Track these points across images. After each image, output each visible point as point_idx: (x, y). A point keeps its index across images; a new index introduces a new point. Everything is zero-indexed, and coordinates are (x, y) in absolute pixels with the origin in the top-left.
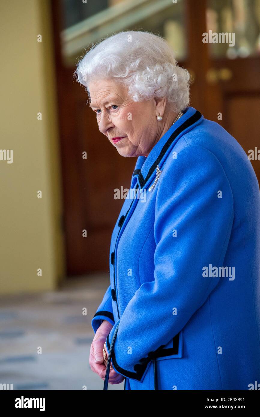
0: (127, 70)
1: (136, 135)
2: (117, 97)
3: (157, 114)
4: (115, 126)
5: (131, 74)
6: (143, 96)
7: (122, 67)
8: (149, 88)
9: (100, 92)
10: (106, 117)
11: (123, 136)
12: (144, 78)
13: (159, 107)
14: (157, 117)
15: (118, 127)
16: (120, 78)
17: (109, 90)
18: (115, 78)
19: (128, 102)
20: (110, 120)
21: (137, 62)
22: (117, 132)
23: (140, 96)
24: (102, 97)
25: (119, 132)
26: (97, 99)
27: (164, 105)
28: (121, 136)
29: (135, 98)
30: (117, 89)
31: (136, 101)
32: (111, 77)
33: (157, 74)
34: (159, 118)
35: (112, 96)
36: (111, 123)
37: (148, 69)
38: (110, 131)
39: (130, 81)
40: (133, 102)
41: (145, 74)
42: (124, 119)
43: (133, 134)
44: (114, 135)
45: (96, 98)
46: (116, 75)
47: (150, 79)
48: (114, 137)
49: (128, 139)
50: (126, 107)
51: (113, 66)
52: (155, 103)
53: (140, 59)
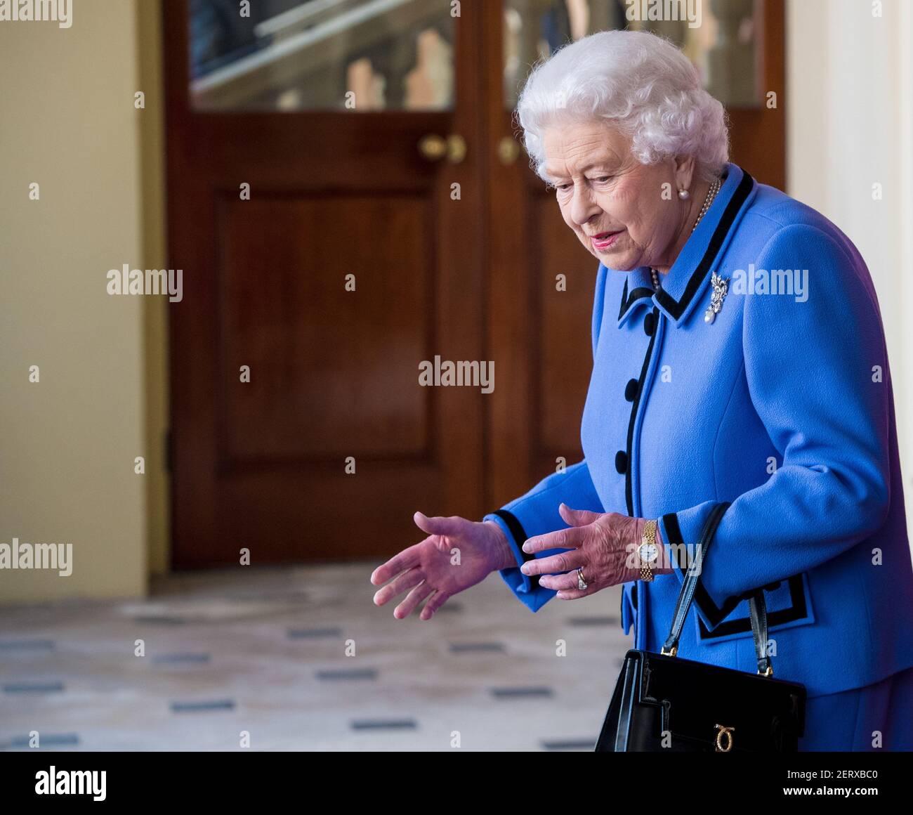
0: (630, 103)
1: (645, 226)
2: (609, 155)
3: (679, 185)
4: (602, 211)
5: (637, 110)
6: (660, 153)
7: (618, 99)
8: (673, 137)
9: (574, 146)
10: (585, 196)
11: (619, 230)
12: (662, 118)
13: (683, 172)
14: (678, 192)
15: (609, 213)
16: (616, 120)
17: (593, 141)
18: (605, 118)
19: (631, 165)
20: (594, 200)
21: (648, 89)
22: (606, 223)
23: (654, 153)
24: (579, 155)
25: (610, 223)
26: (566, 160)
27: (692, 169)
28: (615, 229)
29: (645, 157)
30: (609, 138)
31: (645, 162)
32: (598, 117)
33: (685, 110)
34: (683, 194)
35: (600, 153)
36: (595, 205)
37: (668, 101)
38: (594, 221)
39: (636, 125)
40: (640, 165)
41: (663, 111)
42: (624, 199)
43: (640, 226)
44: (601, 228)
45: (564, 159)
46: (606, 113)
47: (675, 121)
48: (599, 231)
49: (628, 234)
50: (628, 175)
51: (604, 96)
52: (676, 166)
53: (651, 83)
